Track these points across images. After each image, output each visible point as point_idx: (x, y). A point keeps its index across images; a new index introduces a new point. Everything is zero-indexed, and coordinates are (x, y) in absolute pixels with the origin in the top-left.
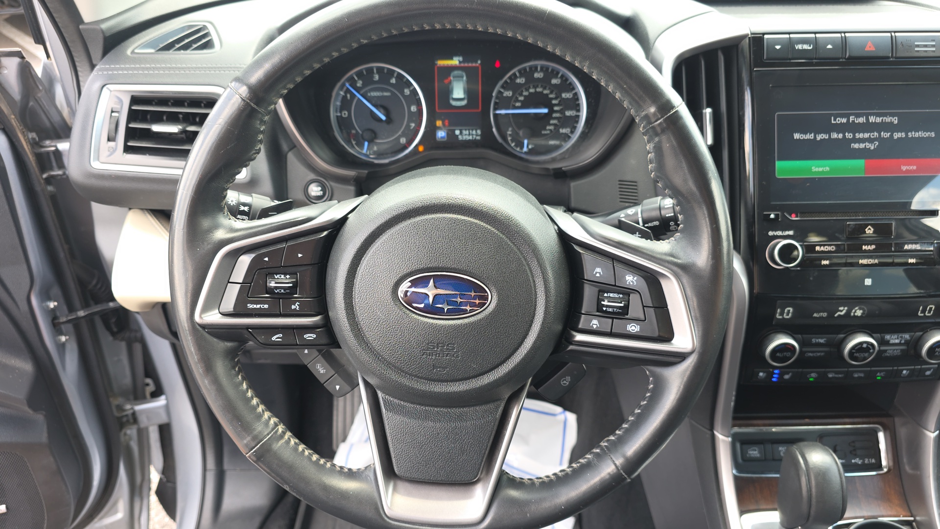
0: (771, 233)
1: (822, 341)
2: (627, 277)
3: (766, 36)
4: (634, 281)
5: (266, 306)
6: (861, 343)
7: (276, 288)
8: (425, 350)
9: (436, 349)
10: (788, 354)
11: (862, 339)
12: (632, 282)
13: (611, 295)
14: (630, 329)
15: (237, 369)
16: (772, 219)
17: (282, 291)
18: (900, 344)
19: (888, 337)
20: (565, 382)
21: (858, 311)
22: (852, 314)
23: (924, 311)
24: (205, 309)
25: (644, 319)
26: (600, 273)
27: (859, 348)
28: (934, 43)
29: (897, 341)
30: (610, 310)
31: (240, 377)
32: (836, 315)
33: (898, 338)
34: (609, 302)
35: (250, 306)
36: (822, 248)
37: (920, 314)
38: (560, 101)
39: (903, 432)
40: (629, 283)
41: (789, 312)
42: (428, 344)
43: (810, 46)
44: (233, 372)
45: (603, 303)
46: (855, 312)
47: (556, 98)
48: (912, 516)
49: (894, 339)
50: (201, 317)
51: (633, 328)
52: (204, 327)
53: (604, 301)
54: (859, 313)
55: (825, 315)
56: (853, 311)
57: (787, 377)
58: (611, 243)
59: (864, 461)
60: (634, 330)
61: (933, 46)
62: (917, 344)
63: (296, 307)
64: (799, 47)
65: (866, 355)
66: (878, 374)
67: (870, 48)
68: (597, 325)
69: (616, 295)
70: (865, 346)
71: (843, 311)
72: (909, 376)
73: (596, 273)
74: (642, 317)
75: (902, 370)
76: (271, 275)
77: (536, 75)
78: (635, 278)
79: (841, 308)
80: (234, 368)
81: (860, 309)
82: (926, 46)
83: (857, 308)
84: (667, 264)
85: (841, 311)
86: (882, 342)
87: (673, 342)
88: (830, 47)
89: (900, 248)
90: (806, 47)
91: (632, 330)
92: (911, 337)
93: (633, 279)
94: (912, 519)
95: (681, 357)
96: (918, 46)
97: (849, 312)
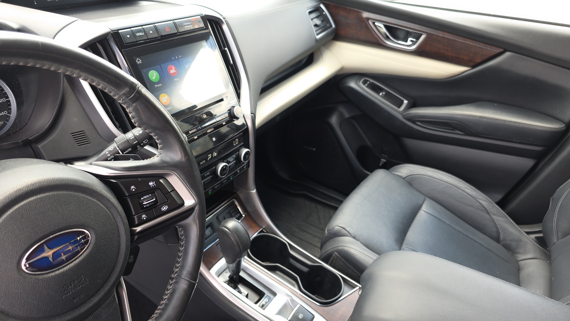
1: (208, 174)
2: (149, 183)
3: (120, 31)
4: (154, 184)
6: (223, 167)
8: (63, 293)
9: (70, 287)
11: (222, 165)
12: (153, 185)
13: (145, 197)
14: (163, 210)
18: (233, 160)
19: (229, 160)
20: (131, 260)
21: (215, 154)
22: (213, 156)
23: (235, 143)
25: (168, 201)
26: (134, 188)
27: (223, 169)
28: (190, 23)
30: (148, 205)
32: (208, 160)
33: (232, 158)
34: (146, 202)
36: (192, 132)
37: (235, 145)
39: (242, 196)
40: (152, 186)
42: (63, 287)
43: (142, 33)
45: (144, 203)
46: (214, 155)
48: (261, 228)
49: (231, 159)
51: (165, 208)
53: (144, 202)
55: (204, 161)
56: (213, 154)
58: (132, 169)
59: (236, 217)
60: (166, 209)
62: (238, 158)
64: (138, 34)
65: (226, 171)
66: (231, 177)
67: (168, 29)
68: (145, 217)
69: (148, 196)
72: (240, 172)
73: (132, 189)
74: (166, 200)
75: (237, 171)
78: (154, 182)
79: (209, 156)
81: (215, 153)
82: (188, 25)
83: (214, 153)
84: (166, 168)
85: (209, 157)
86: (228, 162)
87: (185, 205)
88: (151, 32)
91: (164, 209)
92: (236, 155)
93: (153, 183)
94: (262, 229)
95: (191, 210)
96: (185, 25)
97: (212, 156)
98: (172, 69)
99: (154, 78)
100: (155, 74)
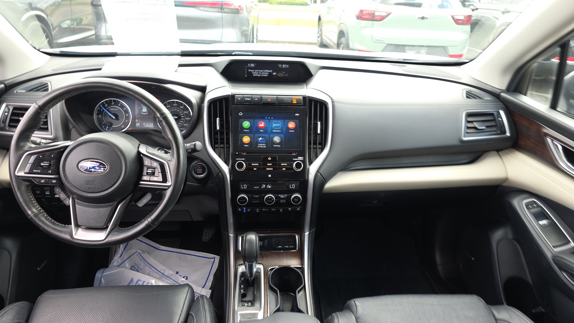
0: (237, 159)
1: (257, 196)
2: (154, 164)
3: (236, 95)
5: (40, 171)
6: (268, 197)
7: (44, 165)
8: (86, 183)
9: (89, 183)
10: (244, 201)
11: (269, 195)
13: (150, 169)
15: (29, 191)
16: (237, 154)
17: (46, 167)
19: (279, 196)
23: (291, 187)
24: (19, 171)
29: (283, 197)
30: (150, 174)
31: (30, 194)
32: (262, 188)
34: (150, 171)
35: (34, 171)
36: (254, 164)
38: (183, 114)
41: (245, 187)
42: (87, 181)
43: (250, 99)
44: (27, 192)
45: (148, 172)
47: (182, 113)
49: (282, 196)
50: (17, 173)
51: (156, 179)
52: (18, 176)
54: (270, 187)
55: (258, 187)
56: (268, 186)
57: (248, 210)
58: (151, 154)
59: (289, 246)
61: (290, 100)
62: (289, 197)
63: (50, 172)
64: (246, 99)
65: (271, 201)
66: (280, 209)
67: (269, 100)
68: (147, 178)
70: (270, 198)
71: (264, 186)
72: (292, 210)
73: (147, 163)
74: (158, 176)
75: (288, 208)
76: (42, 162)
77: (174, 105)
80: (28, 191)
81: (270, 185)
82: (288, 100)
83: (268, 185)
84: (166, 161)
86: (277, 197)
87: (167, 183)
88: (256, 99)
89: (280, 165)
90: (248, 99)
92: (287, 195)
93: (156, 164)
94: (301, 266)
95: (169, 187)
96: (285, 100)
97: (266, 187)
98: (262, 124)
99: (245, 126)
100: (247, 124)
